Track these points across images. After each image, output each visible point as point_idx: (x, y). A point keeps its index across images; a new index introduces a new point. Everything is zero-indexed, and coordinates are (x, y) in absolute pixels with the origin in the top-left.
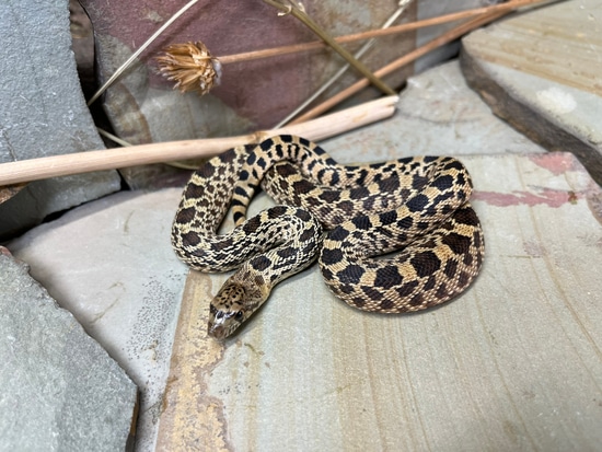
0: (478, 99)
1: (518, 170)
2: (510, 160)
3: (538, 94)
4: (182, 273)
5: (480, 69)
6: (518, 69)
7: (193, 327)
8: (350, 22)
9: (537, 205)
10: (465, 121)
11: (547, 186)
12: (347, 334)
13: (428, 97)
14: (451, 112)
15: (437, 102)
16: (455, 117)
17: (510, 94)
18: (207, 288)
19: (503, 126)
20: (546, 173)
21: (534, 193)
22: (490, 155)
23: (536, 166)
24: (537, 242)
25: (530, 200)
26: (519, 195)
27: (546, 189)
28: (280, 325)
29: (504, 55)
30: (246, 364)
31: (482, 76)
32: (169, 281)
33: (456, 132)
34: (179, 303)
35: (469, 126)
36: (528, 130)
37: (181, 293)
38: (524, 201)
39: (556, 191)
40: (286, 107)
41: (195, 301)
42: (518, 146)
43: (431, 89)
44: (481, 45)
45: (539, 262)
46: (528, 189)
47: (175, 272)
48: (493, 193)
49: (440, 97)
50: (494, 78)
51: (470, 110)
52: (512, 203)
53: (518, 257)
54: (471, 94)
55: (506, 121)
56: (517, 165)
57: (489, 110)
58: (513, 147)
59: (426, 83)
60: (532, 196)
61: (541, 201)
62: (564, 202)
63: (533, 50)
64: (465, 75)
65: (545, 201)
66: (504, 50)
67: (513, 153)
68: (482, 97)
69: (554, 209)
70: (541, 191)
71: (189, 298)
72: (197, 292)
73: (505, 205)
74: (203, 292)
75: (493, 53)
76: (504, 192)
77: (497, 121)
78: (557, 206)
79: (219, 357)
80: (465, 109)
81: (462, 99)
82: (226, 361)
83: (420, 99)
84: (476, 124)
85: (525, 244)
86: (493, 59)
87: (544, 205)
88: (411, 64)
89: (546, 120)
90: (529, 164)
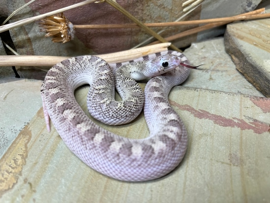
0: (229, 59)
1: (241, 105)
2: (237, 98)
3: (264, 61)
4: (18, 130)
5: (233, 42)
6: (255, 45)
7: (7, 164)
8: (159, 4)
9: (247, 130)
10: (218, 71)
11: (256, 118)
12: (91, 191)
13: (200, 54)
14: (211, 64)
15: (205, 58)
16: (213, 67)
17: (247, 59)
18: (26, 141)
19: (241, 77)
20: (259, 110)
21: (247, 121)
22: (226, 93)
23: (253, 105)
24: (239, 155)
25: (242, 125)
26: (236, 121)
27: (255, 121)
28: (55, 175)
29: (249, 36)
30: (23, 196)
31: (233, 46)
32: (10, 133)
33: (211, 76)
34: (8, 147)
35: (220, 74)
36: (254, 82)
37: (12, 142)
38: (238, 125)
39: (262, 123)
40: (116, 47)
41: (17, 148)
42: (247, 90)
43: (203, 50)
44: (237, 29)
45: (236, 170)
46: (243, 118)
47: (16, 128)
48: (220, 116)
49: (207, 55)
50: (239, 48)
51: (222, 65)
52: (230, 125)
53: (223, 163)
54: (226, 56)
55: (243, 74)
56: (241, 101)
57: (234, 67)
58: (243, 90)
59: (202, 47)
60: (245, 123)
61: (249, 127)
62: (265, 131)
63: (268, 36)
64: (225, 45)
65: (253, 128)
66: (251, 34)
67: (241, 94)
68: (232, 59)
69: (257, 134)
70: (251, 121)
71: (14, 145)
72: (21, 142)
73: (225, 125)
74: (24, 143)
75: (243, 34)
76: (227, 117)
77: (238, 74)
78: (259, 133)
79: (11, 187)
80: (220, 64)
81: (220, 58)
82: (13, 190)
83: (195, 54)
84: (224, 73)
85: (230, 154)
86: (242, 38)
87: (251, 131)
88: (195, 35)
89: (266, 78)
90: (249, 102)
